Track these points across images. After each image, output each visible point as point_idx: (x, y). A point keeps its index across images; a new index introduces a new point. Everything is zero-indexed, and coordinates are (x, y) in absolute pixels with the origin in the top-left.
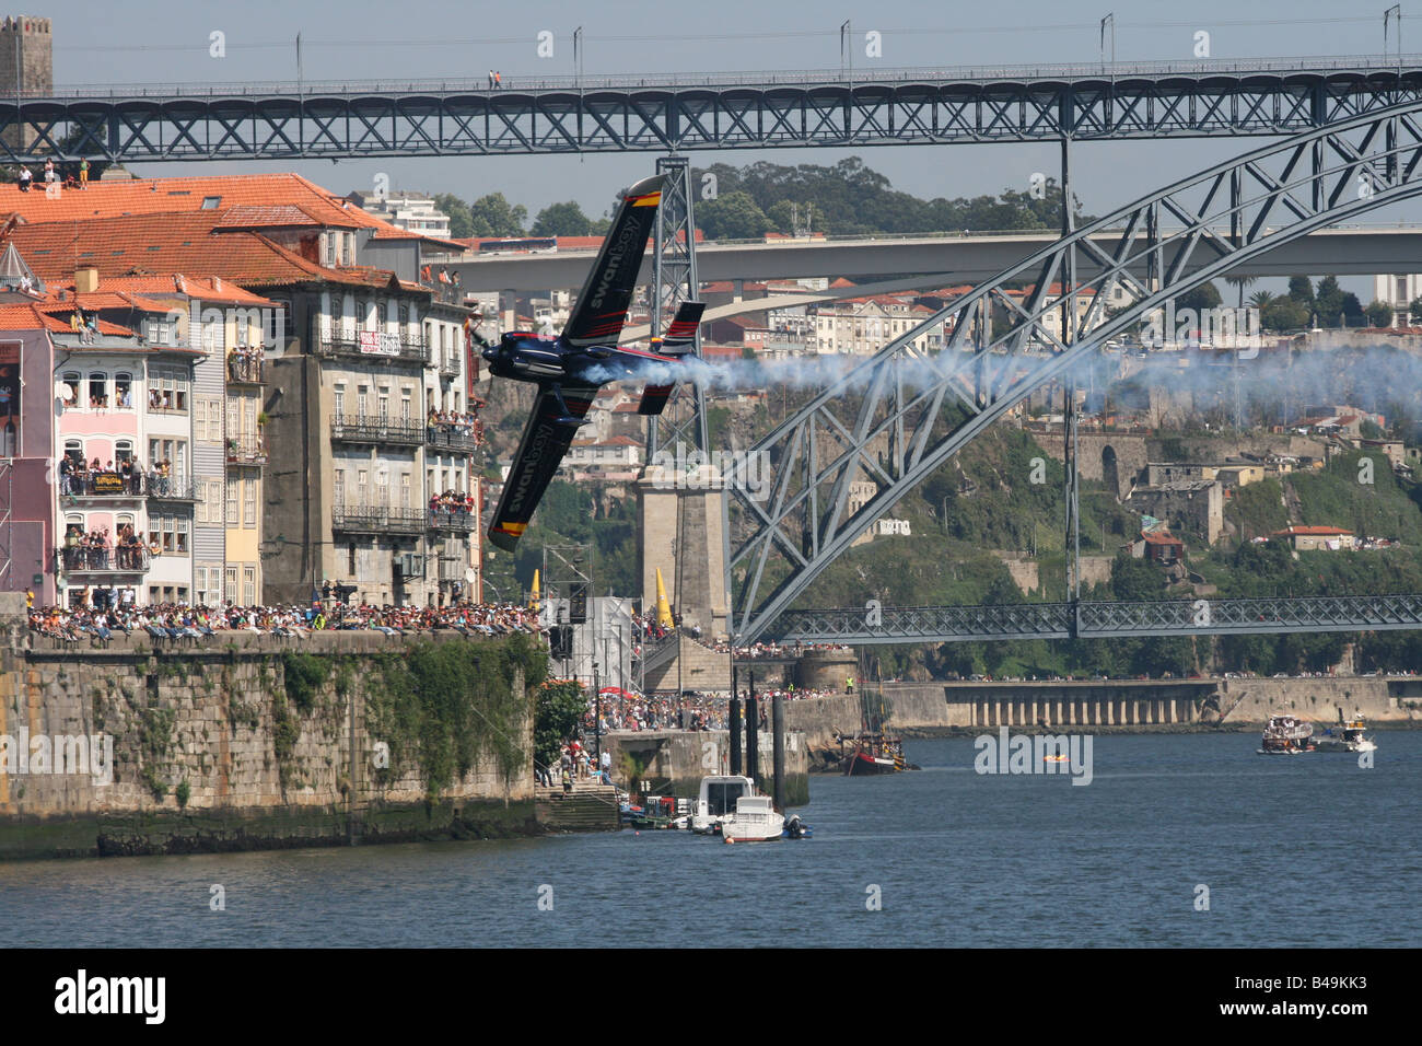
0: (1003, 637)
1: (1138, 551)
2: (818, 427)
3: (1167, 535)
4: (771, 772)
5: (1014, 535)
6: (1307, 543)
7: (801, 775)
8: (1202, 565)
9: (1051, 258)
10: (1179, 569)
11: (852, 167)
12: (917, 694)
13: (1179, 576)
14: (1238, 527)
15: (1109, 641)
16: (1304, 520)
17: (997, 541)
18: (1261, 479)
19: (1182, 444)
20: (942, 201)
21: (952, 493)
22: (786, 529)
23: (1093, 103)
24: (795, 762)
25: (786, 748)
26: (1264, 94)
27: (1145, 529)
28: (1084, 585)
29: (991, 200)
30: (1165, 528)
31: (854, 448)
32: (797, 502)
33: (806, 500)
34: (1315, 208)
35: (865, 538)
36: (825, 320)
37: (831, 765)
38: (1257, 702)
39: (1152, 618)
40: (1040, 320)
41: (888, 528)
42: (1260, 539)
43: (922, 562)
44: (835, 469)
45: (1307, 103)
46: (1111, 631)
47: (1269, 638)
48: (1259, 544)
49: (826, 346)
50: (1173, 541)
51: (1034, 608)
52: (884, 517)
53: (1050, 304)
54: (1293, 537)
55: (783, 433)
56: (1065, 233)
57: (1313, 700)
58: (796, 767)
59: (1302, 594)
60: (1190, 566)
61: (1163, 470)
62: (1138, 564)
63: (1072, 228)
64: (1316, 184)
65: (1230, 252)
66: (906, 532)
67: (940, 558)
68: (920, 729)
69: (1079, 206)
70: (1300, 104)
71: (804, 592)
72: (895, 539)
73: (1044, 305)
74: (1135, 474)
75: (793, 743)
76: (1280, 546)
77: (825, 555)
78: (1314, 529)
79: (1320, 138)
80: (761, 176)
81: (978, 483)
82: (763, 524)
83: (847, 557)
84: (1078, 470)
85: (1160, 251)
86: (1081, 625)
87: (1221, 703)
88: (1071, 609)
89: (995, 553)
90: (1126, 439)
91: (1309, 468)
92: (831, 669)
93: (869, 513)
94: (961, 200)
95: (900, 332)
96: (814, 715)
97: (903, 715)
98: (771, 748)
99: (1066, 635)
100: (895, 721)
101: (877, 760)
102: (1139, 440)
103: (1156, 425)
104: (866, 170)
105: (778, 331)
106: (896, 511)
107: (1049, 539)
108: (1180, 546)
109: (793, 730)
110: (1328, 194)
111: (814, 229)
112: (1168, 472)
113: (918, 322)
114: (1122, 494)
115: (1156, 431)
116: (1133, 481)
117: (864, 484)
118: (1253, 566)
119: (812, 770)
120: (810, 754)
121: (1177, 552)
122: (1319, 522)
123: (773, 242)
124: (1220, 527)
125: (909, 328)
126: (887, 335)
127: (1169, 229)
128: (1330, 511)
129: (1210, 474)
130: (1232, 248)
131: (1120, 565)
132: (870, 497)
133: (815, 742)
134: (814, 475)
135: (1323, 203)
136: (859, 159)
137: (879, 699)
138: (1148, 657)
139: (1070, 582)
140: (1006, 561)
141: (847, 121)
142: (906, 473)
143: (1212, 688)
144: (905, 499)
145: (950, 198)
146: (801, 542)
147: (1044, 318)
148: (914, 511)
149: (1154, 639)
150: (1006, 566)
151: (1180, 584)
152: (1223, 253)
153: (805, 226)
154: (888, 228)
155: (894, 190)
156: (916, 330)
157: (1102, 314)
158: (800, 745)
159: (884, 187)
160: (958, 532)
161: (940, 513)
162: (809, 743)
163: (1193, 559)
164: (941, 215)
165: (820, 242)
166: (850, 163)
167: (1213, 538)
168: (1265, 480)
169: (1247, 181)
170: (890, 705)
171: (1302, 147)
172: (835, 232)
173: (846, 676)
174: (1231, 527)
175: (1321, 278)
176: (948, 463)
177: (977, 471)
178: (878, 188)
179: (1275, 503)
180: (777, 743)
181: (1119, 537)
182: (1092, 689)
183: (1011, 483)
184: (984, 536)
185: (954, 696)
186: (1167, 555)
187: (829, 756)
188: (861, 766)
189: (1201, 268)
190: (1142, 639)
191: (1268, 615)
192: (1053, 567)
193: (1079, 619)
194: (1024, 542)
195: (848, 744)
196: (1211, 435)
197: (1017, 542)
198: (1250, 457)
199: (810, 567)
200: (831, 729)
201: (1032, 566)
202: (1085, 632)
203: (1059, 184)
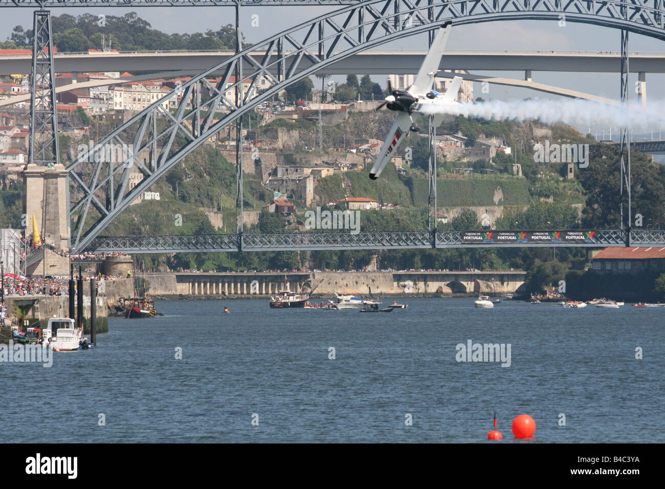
0: (205, 251)
1: (272, 209)
3: (285, 201)
4: (89, 316)
5: (211, 200)
6: (354, 206)
7: (104, 318)
8: (303, 216)
9: (230, 64)
10: (292, 218)
11: (132, 17)
12: (163, 279)
13: (292, 221)
14: (321, 198)
15: (257, 253)
16: (353, 195)
17: (202, 203)
18: (332, 174)
19: (294, 156)
20: (177, 35)
21: (180, 179)
22: (98, 196)
24: (101, 311)
25: (97, 305)
27: (276, 198)
28: (245, 226)
29: (200, 35)
30: (285, 198)
32: (103, 183)
33: (108, 182)
34: (360, 41)
35: (138, 201)
36: (118, 93)
37: (119, 313)
38: (329, 284)
39: (278, 242)
40: (225, 94)
41: (149, 196)
42: (331, 204)
43: (165, 213)
44: (123, 167)
46: (258, 248)
47: (335, 253)
48: (330, 206)
49: (118, 106)
50: (289, 204)
51: (221, 236)
52: (146, 191)
53: (230, 87)
54: (348, 203)
56: (237, 52)
57: (357, 283)
58: (102, 314)
60: (296, 216)
61: (284, 169)
62: (272, 215)
63: (241, 49)
64: (360, 29)
65: (318, 62)
66: (158, 198)
67: (174, 211)
68: (164, 296)
69: (244, 38)
71: (106, 228)
72: (152, 202)
73: (227, 87)
74: (270, 171)
75: (100, 302)
76: (341, 208)
77: (117, 209)
78: (358, 199)
79: (362, 7)
80: (87, 21)
81: (193, 175)
82: (86, 192)
83: (128, 210)
84: (242, 169)
85: (284, 61)
86: (243, 245)
87: (312, 284)
88: (238, 237)
89: (202, 209)
90: (266, 153)
91: (356, 169)
92: (120, 266)
93: (139, 188)
94: (186, 34)
95: (155, 100)
96: (111, 289)
97: (155, 289)
98: (90, 304)
99: (236, 250)
100: (151, 292)
101: (141, 311)
102: (273, 154)
103: (281, 147)
104: (139, 18)
105: (94, 98)
106: (153, 188)
107: (228, 202)
108: (292, 207)
109: (101, 296)
110: (366, 35)
111: (113, 47)
112: (287, 170)
113: (164, 95)
114: (264, 180)
115: (281, 150)
116: (270, 175)
117: (137, 174)
119: (110, 315)
120: (109, 307)
121: (291, 209)
122: (360, 196)
123: (92, 54)
124: (312, 197)
125: (160, 97)
126: (149, 101)
127: (288, 50)
128: (366, 190)
129: (307, 171)
130: (318, 60)
131: (262, 216)
132: (140, 181)
133: (111, 302)
134: (112, 169)
135: (364, 39)
136: (135, 13)
137: (143, 281)
138: (276, 261)
139: (239, 224)
140: (207, 213)
142: (158, 169)
143: (307, 276)
144: (157, 182)
145: (181, 33)
146: (105, 203)
147: (227, 93)
148: (161, 188)
149: (280, 252)
150: (207, 216)
151: (292, 225)
152: (314, 62)
153: (108, 46)
154: (150, 48)
155: (152, 29)
156: (163, 98)
157: (255, 92)
158: (104, 303)
159: (148, 27)
160: (183, 198)
161: (174, 189)
162: (108, 302)
163: (298, 213)
164: (176, 42)
165: (116, 54)
166: (131, 15)
167: (308, 203)
168: (334, 175)
170: (149, 284)
171: (353, 11)
172: (124, 49)
173: (127, 269)
174: (318, 198)
175: (362, 76)
176: (179, 165)
177: (193, 169)
178: (145, 28)
179: (339, 186)
180: (93, 302)
181: (263, 202)
182: (249, 276)
183: (210, 174)
184: (196, 201)
185: (181, 279)
186: (286, 211)
187: (118, 309)
188: (134, 314)
189: (304, 70)
190: (274, 252)
191: (335, 241)
192: (230, 217)
193: (242, 242)
194: (216, 204)
195: (127, 303)
196: (308, 152)
197: (212, 204)
198: (327, 163)
199: (110, 215)
201: (220, 215)
202: (245, 249)
203: (234, 27)
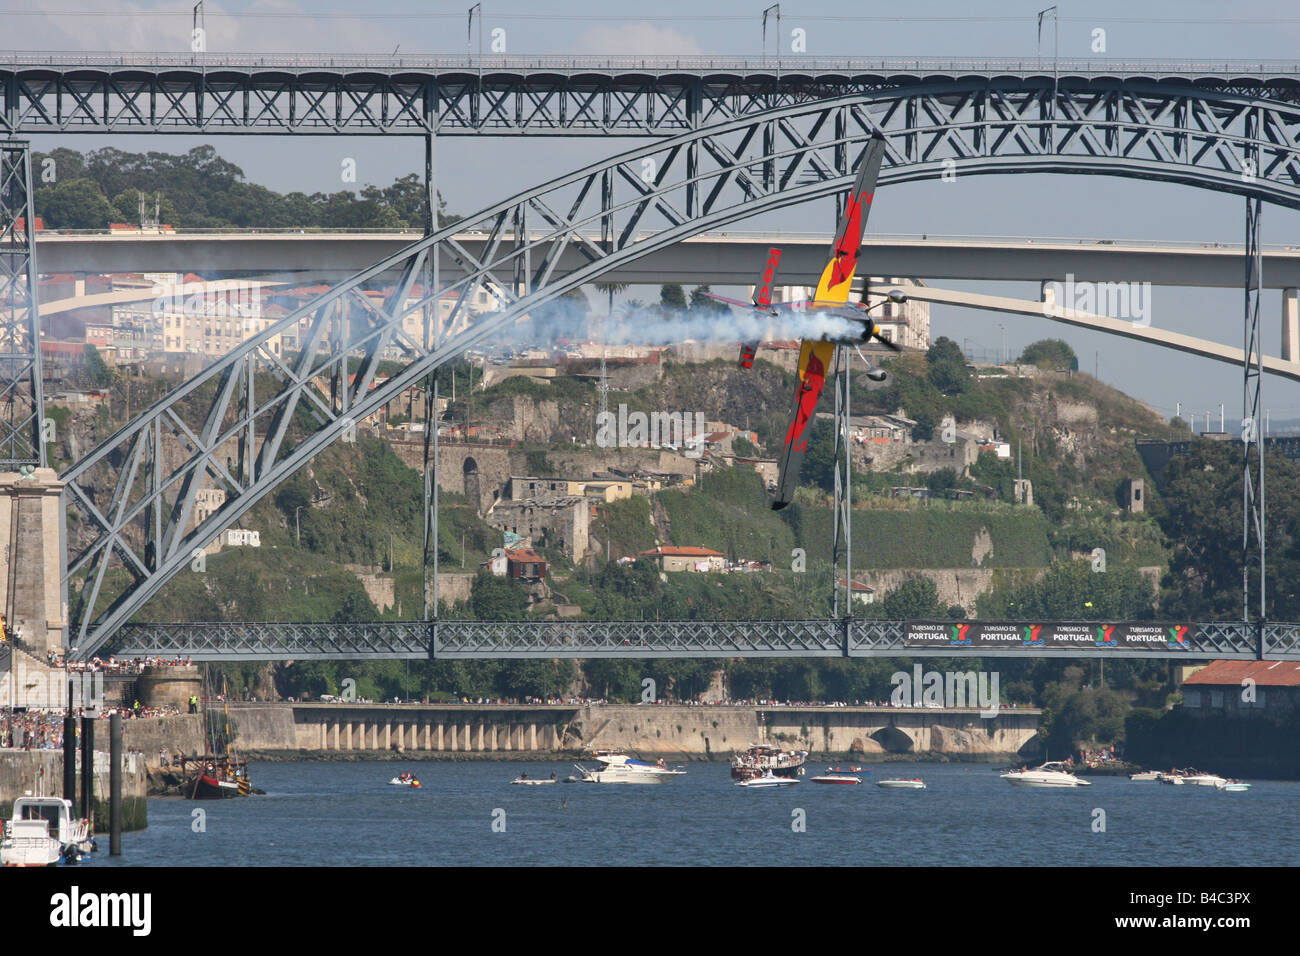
0: (357, 656)
1: (500, 567)
2: (164, 429)
3: (529, 553)
4: (107, 795)
5: (368, 548)
6: (675, 564)
7: (139, 799)
8: (566, 584)
9: (414, 258)
10: (542, 588)
11: (204, 157)
12: (265, 715)
13: (542, 595)
14: (604, 546)
15: (469, 663)
16: (673, 540)
17: (352, 555)
18: (629, 496)
19: (548, 457)
20: (299, 195)
21: (305, 503)
22: (128, 538)
23: (459, 97)
24: (133, 784)
25: (123, 770)
26: (638, 93)
27: (508, 546)
28: (442, 604)
29: (351, 195)
30: (529, 546)
31: (201, 452)
32: (140, 510)
33: (149, 509)
34: (689, 213)
35: (213, 549)
36: (174, 317)
37: (171, 789)
38: (621, 730)
39: (513, 639)
40: (401, 324)
41: (235, 538)
42: (627, 559)
43: (271, 576)
44: (181, 476)
45: (682, 104)
46: (470, 652)
47: (634, 663)
48: (625, 564)
49: (173, 344)
50: (536, 559)
51: (390, 626)
52: (232, 527)
53: (411, 308)
54: (661, 557)
55: (127, 435)
56: (428, 233)
57: (680, 728)
58: (134, 790)
59: (669, 617)
60: (553, 586)
61: (527, 484)
62: (499, 581)
63: (436, 227)
64: (690, 189)
65: (601, 258)
66: (256, 542)
67: (291, 572)
68: (266, 752)
69: (443, 205)
70: (675, 105)
71: (146, 604)
72: (244, 551)
73: (405, 308)
74: (497, 487)
75: (131, 765)
76: (647, 569)
77: (169, 565)
78: (683, 549)
79: (695, 141)
80: (107, 163)
81: (332, 493)
82: (102, 529)
84: (437, 482)
85: (528, 255)
86: (438, 645)
87: (583, 730)
88: (427, 629)
89: (350, 567)
90: (488, 450)
91: (679, 486)
92: (173, 686)
93: (217, 522)
94: (318, 194)
95: (253, 332)
96: (155, 736)
97: (248, 737)
98: (108, 769)
99: (425, 656)
100: (240, 743)
101: (221, 783)
102: (502, 452)
103: (520, 437)
104: (219, 159)
105: (122, 328)
106: (245, 521)
107: (406, 554)
108: (543, 565)
109: (132, 750)
110: (702, 200)
111: (163, 220)
112: (532, 486)
113: (272, 322)
114: (484, 508)
115: (521, 443)
116: (495, 495)
117: (212, 492)
118: (619, 588)
119: (152, 792)
120: (149, 776)
121: (540, 570)
122: (688, 543)
123: (118, 234)
124: (585, 545)
125: (262, 327)
126: (239, 335)
127: (536, 232)
128: (700, 530)
129: (576, 489)
130: (601, 251)
131: (479, 584)
132: (216, 507)
133: (154, 764)
134: (158, 479)
135: (698, 208)
136: (212, 148)
137: (224, 719)
138: (509, 679)
139: (428, 600)
140: (360, 577)
141: (199, 107)
142: (257, 479)
143: (571, 714)
144: (254, 509)
145: (308, 193)
146: (142, 551)
147: (405, 321)
148: (264, 521)
149: (514, 663)
150: (360, 582)
151: (543, 604)
152: (593, 258)
153: (152, 217)
154: (242, 222)
155: (247, 181)
156: (269, 330)
157: (465, 319)
158: (139, 767)
159: (237, 178)
160: (311, 543)
161: (292, 522)
162: (148, 764)
163: (557, 579)
164: (298, 210)
165: (170, 235)
166: (203, 151)
167: (577, 557)
168: (633, 497)
169: (618, 183)
170: (235, 726)
171: (676, 149)
172: (185, 224)
174: (597, 546)
175: (694, 288)
176: (300, 473)
177: (332, 481)
178: (232, 180)
179: (643, 522)
180: (114, 765)
181: (479, 553)
182: (450, 712)
183: (367, 494)
184: (337, 549)
185: (303, 717)
186: (529, 574)
187: (169, 779)
188: (203, 790)
189: (571, 273)
190: (501, 661)
191: (635, 639)
192: (410, 585)
193: (436, 639)
194: (380, 557)
195: (190, 766)
196: (577, 449)
197: (373, 556)
198: (618, 472)
199: (152, 579)
200: (172, 751)
201: (388, 582)
202: (443, 653)
203: (422, 180)
